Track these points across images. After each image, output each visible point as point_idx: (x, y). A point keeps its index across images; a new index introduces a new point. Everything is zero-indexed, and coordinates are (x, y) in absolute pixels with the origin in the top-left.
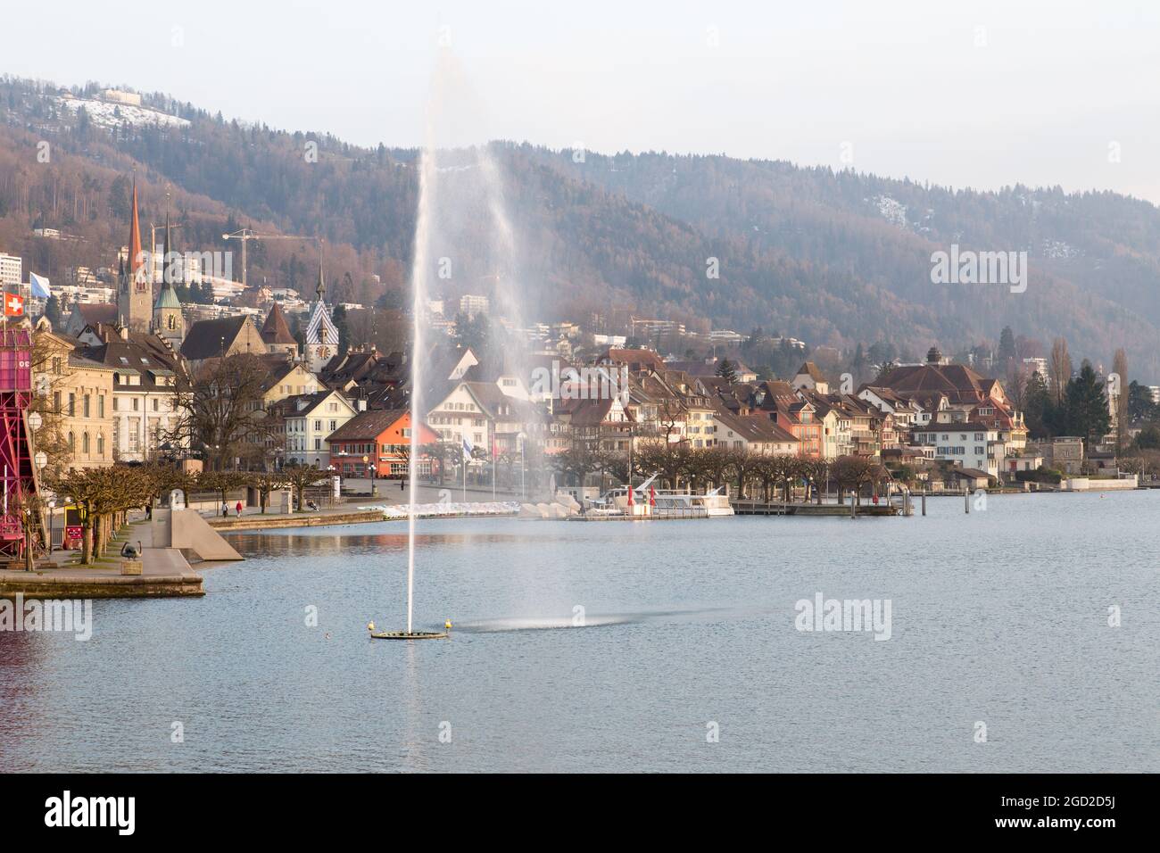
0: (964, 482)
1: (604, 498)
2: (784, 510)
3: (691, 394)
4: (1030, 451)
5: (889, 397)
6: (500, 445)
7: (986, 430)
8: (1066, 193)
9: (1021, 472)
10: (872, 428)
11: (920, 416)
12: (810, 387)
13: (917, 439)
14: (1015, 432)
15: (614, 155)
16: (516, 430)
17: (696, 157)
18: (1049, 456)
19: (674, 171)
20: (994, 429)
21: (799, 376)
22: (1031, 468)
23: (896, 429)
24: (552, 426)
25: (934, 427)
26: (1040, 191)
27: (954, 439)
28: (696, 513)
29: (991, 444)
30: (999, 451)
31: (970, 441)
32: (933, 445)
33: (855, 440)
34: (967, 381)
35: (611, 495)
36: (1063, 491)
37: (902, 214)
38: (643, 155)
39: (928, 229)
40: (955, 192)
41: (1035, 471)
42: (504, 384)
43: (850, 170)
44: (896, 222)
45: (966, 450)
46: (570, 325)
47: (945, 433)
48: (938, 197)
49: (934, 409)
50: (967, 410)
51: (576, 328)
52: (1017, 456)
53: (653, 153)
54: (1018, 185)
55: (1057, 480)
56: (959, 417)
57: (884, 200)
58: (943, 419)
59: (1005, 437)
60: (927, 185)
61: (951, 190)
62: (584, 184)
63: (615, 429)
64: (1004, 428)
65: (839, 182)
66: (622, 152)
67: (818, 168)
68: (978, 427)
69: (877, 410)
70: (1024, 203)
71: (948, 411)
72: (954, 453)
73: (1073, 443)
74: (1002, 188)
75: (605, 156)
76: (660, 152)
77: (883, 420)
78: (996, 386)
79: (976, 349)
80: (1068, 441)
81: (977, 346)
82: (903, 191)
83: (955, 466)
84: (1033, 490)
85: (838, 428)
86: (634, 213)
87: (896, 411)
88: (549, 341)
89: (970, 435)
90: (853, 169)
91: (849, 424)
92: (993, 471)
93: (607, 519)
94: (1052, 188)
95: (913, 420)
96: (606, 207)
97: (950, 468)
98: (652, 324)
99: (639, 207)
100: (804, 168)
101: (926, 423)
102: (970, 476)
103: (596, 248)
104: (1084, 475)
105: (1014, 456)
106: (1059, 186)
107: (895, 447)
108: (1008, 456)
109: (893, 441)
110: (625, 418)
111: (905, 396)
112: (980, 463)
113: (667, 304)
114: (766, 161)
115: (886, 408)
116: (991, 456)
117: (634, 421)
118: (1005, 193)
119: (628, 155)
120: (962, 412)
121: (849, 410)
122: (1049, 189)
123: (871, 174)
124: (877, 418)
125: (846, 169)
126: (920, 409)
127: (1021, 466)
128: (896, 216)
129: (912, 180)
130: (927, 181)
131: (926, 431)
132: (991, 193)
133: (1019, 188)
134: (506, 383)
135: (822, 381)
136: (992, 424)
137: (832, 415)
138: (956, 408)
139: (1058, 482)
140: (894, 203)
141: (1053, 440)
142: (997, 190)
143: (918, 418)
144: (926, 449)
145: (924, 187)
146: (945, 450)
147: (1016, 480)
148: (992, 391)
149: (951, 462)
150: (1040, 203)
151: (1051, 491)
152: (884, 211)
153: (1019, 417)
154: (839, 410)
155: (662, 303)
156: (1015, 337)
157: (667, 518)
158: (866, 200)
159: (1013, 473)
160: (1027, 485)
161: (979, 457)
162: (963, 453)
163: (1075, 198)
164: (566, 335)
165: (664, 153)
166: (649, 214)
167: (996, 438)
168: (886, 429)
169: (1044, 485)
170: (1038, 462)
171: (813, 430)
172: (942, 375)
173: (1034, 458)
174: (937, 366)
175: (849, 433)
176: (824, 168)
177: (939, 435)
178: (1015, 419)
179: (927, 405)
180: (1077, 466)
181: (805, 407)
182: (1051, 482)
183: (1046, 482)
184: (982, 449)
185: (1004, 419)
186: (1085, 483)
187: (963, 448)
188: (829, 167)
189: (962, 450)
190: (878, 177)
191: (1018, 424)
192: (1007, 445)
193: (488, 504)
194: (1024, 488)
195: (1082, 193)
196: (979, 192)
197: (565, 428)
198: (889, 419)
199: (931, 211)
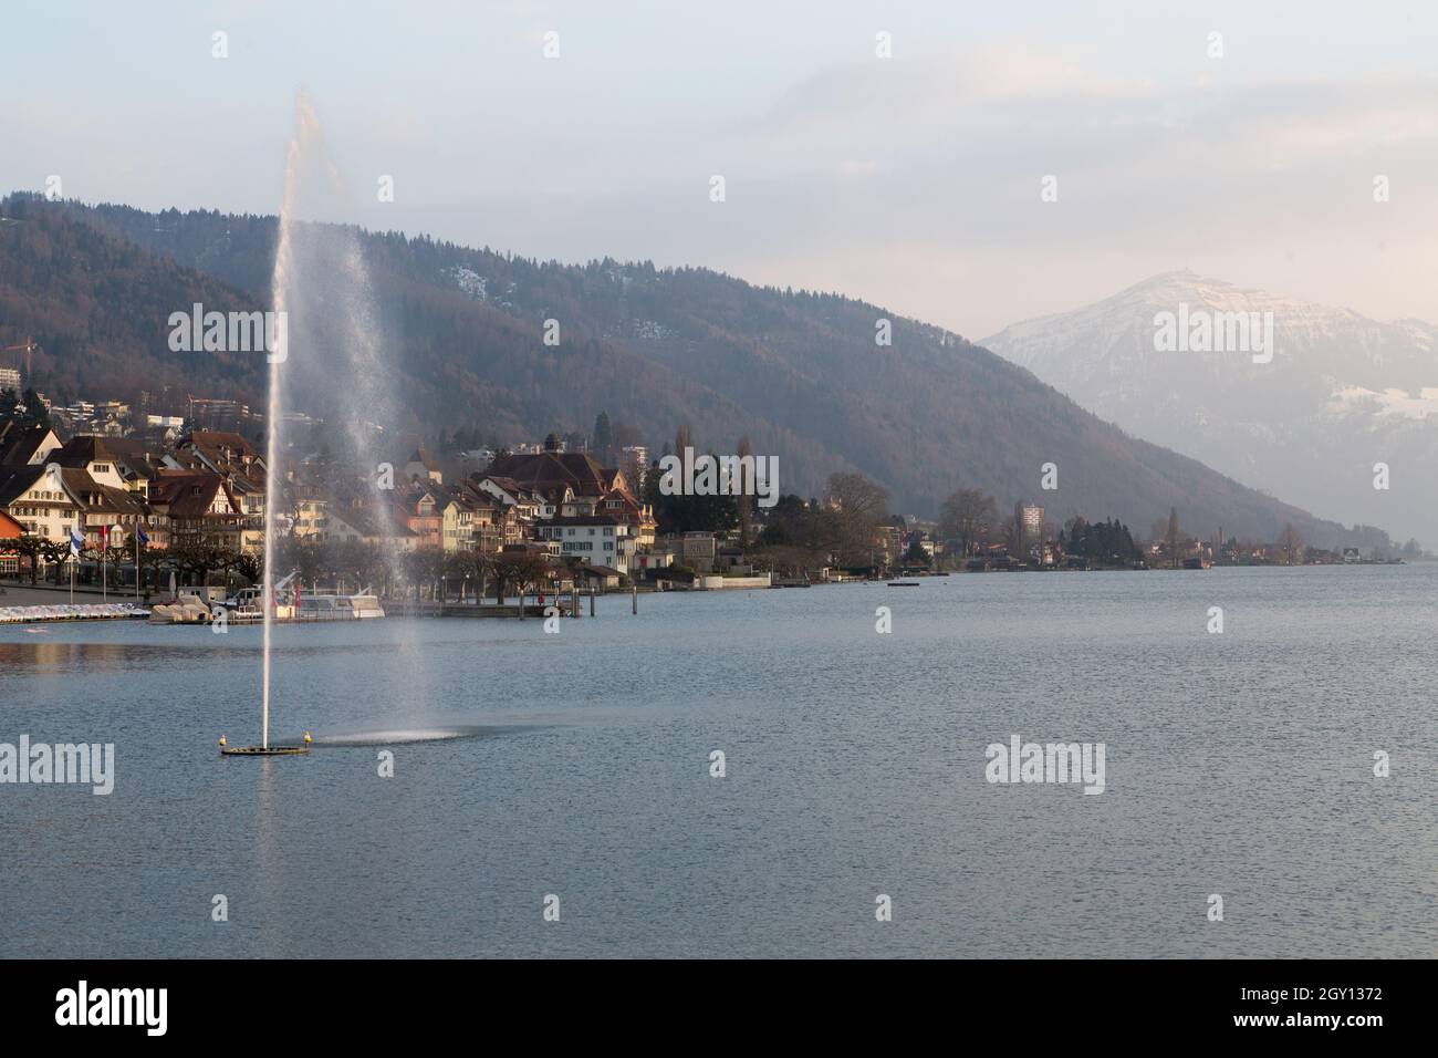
0: (593, 581)
1: (235, 599)
2: (439, 612)
3: (299, 483)
4: (659, 547)
5: (511, 487)
6: (91, 539)
7: (616, 524)
8: (657, 269)
9: (652, 569)
10: (494, 521)
11: (543, 508)
12: (422, 475)
13: (541, 534)
14: (644, 527)
15: (159, 212)
16: (110, 523)
17: (253, 218)
18: (679, 554)
19: (228, 232)
20: (625, 523)
21: (412, 464)
22: (662, 565)
23: (520, 522)
24: (150, 517)
25: (559, 520)
26: (630, 266)
27: (582, 534)
28: (346, 615)
29: (621, 539)
30: (630, 547)
31: (599, 536)
32: (558, 541)
33: (477, 535)
34: (589, 471)
35: (242, 595)
36: (697, 590)
37: (481, 287)
38: (192, 213)
39: (510, 304)
40: (539, 264)
41: (666, 568)
42: (95, 470)
43: (425, 237)
44: (475, 296)
45: (594, 545)
46: (118, 404)
47: (570, 528)
48: (520, 267)
49: (558, 501)
50: (593, 502)
51: (125, 407)
52: (647, 552)
53: (203, 212)
54: (606, 258)
55: (689, 578)
56: (586, 510)
57: (462, 272)
58: (567, 512)
59: (634, 532)
60: (509, 256)
61: (535, 263)
62: (127, 244)
63: (219, 522)
64: (634, 522)
65: (413, 251)
66: (168, 210)
67: (390, 233)
68: (606, 520)
69: (499, 502)
70: (613, 278)
71: (572, 503)
72: (581, 549)
73: (705, 538)
74: (589, 262)
75: (148, 214)
76: (212, 211)
77: (506, 513)
78: (618, 476)
79: (570, 437)
80: (699, 537)
81: (570, 433)
82: (483, 261)
83: (583, 563)
84: (666, 589)
85: (459, 521)
86: (184, 278)
87: (519, 503)
88: (95, 421)
89: (599, 530)
90: (428, 236)
91: (470, 517)
92: (623, 569)
93: (251, 623)
94: (643, 263)
95: (536, 513)
96: (152, 271)
97: (578, 565)
98: (212, 404)
99: (190, 272)
100: (373, 232)
101: (550, 516)
102: (600, 574)
103: (142, 317)
104: (715, 572)
105: (644, 552)
106: (650, 262)
107: (518, 543)
108: (637, 553)
109: (516, 536)
110: (230, 510)
111: (526, 486)
112: (609, 560)
113: (223, 382)
114: (332, 224)
115: (508, 499)
116: (621, 553)
117: (240, 512)
118: (593, 266)
119: (174, 212)
120: (589, 505)
121: (469, 501)
122: (639, 264)
123: (448, 243)
124: (499, 512)
125: (421, 235)
126: (544, 501)
127: (651, 563)
128: (476, 289)
129: (493, 251)
130: (509, 252)
131: (549, 525)
132: (578, 266)
133: (608, 263)
134: (97, 469)
135: (434, 470)
136: (620, 517)
137: (453, 507)
138: (581, 500)
139: (691, 581)
140: (473, 274)
141: (683, 536)
142: (584, 264)
143: (540, 511)
144: (551, 544)
145: (506, 258)
146: (571, 546)
147: (647, 578)
148: (615, 481)
149: (579, 559)
150: (631, 279)
151: (685, 590)
152: (462, 284)
153: (648, 511)
154: (460, 502)
155: (217, 380)
156: (610, 424)
157: (316, 621)
158: (442, 270)
159: (643, 571)
160: (659, 584)
161: (608, 554)
162: (591, 549)
163: (667, 274)
164: (114, 415)
165: (216, 212)
166: (203, 279)
167: (625, 533)
168: (509, 523)
169: (677, 584)
170: (670, 559)
171: (432, 523)
172: (561, 464)
173: (665, 555)
174: (556, 454)
175: (470, 527)
176: (396, 234)
177: (565, 530)
178: (644, 512)
179: (551, 497)
180: (709, 563)
181: (424, 499)
182: (684, 581)
183: (680, 581)
184: (611, 544)
185: (633, 513)
186: (718, 581)
187: (591, 544)
188: (402, 233)
189: (590, 546)
190: (455, 245)
191: (647, 517)
192: (637, 540)
193: (101, 606)
194: (656, 586)
195: (674, 269)
196: (565, 265)
197: (164, 520)
198: (512, 511)
199: (513, 284)
